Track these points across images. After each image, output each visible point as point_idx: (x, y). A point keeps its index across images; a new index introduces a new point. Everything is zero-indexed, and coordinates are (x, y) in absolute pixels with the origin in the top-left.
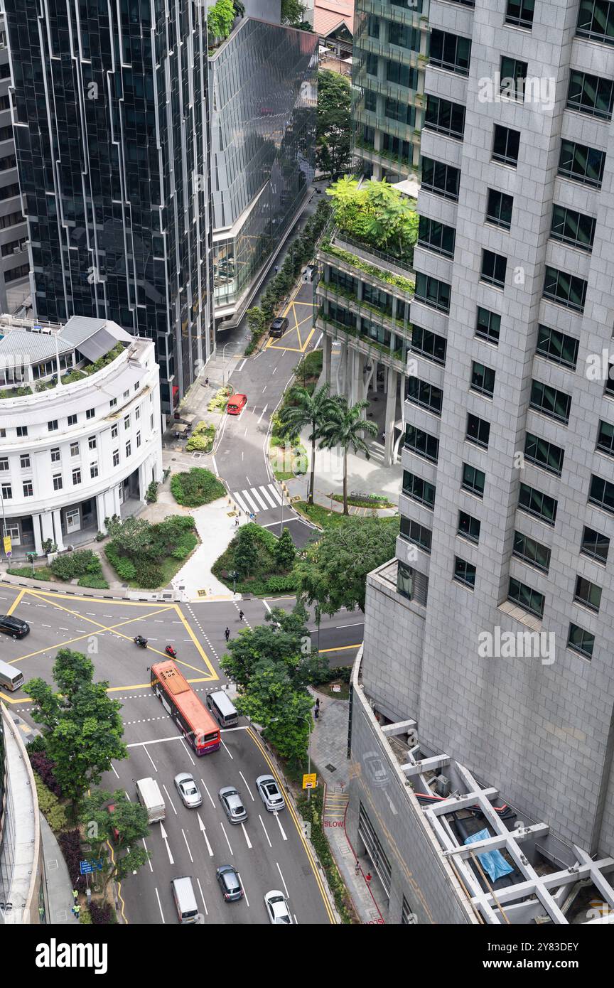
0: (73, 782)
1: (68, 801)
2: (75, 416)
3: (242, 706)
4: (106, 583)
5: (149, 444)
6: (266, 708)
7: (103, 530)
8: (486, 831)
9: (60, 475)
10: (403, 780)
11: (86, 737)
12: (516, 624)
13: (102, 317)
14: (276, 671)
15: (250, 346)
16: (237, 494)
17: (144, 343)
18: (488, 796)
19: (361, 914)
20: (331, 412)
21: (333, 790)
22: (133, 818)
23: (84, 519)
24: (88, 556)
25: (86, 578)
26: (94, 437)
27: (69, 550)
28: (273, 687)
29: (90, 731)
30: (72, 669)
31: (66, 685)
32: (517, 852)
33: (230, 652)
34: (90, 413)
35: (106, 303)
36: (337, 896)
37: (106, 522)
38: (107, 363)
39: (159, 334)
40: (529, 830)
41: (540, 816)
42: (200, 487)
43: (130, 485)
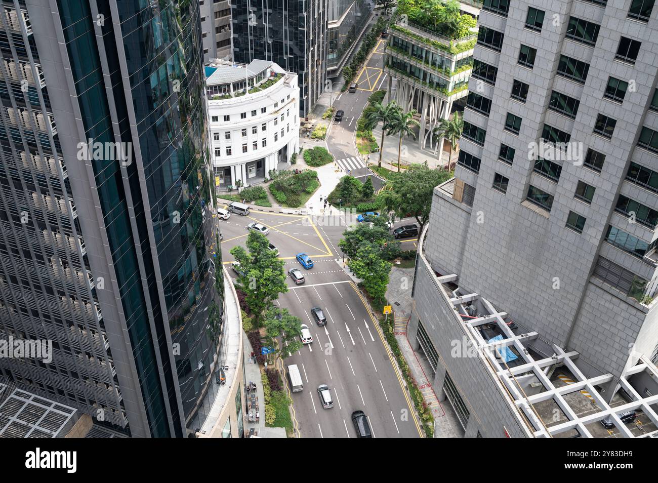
0: (256, 305)
1: (253, 316)
2: (255, 111)
3: (353, 266)
4: (270, 204)
5: (293, 131)
6: (366, 268)
7: (268, 177)
8: (500, 336)
9: (246, 144)
10: (452, 306)
11: (265, 280)
12: (532, 213)
13: (269, 60)
14: (372, 247)
15: (344, 87)
16: (339, 161)
17: (292, 75)
18: (502, 316)
19: (417, 381)
20: (395, 114)
21: (399, 315)
22: (294, 324)
23: (258, 171)
24: (260, 190)
25: (259, 201)
26: (265, 124)
27: (250, 186)
28: (371, 256)
29: (268, 276)
30: (257, 242)
31: (254, 250)
32: (521, 348)
33: (344, 237)
34: (264, 110)
35: (271, 54)
36: (404, 371)
37: (270, 172)
38: (273, 84)
39: (300, 72)
40: (527, 335)
41: (533, 328)
42: (320, 157)
43: (283, 153)
